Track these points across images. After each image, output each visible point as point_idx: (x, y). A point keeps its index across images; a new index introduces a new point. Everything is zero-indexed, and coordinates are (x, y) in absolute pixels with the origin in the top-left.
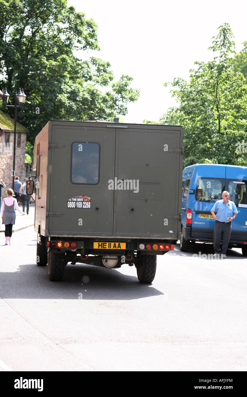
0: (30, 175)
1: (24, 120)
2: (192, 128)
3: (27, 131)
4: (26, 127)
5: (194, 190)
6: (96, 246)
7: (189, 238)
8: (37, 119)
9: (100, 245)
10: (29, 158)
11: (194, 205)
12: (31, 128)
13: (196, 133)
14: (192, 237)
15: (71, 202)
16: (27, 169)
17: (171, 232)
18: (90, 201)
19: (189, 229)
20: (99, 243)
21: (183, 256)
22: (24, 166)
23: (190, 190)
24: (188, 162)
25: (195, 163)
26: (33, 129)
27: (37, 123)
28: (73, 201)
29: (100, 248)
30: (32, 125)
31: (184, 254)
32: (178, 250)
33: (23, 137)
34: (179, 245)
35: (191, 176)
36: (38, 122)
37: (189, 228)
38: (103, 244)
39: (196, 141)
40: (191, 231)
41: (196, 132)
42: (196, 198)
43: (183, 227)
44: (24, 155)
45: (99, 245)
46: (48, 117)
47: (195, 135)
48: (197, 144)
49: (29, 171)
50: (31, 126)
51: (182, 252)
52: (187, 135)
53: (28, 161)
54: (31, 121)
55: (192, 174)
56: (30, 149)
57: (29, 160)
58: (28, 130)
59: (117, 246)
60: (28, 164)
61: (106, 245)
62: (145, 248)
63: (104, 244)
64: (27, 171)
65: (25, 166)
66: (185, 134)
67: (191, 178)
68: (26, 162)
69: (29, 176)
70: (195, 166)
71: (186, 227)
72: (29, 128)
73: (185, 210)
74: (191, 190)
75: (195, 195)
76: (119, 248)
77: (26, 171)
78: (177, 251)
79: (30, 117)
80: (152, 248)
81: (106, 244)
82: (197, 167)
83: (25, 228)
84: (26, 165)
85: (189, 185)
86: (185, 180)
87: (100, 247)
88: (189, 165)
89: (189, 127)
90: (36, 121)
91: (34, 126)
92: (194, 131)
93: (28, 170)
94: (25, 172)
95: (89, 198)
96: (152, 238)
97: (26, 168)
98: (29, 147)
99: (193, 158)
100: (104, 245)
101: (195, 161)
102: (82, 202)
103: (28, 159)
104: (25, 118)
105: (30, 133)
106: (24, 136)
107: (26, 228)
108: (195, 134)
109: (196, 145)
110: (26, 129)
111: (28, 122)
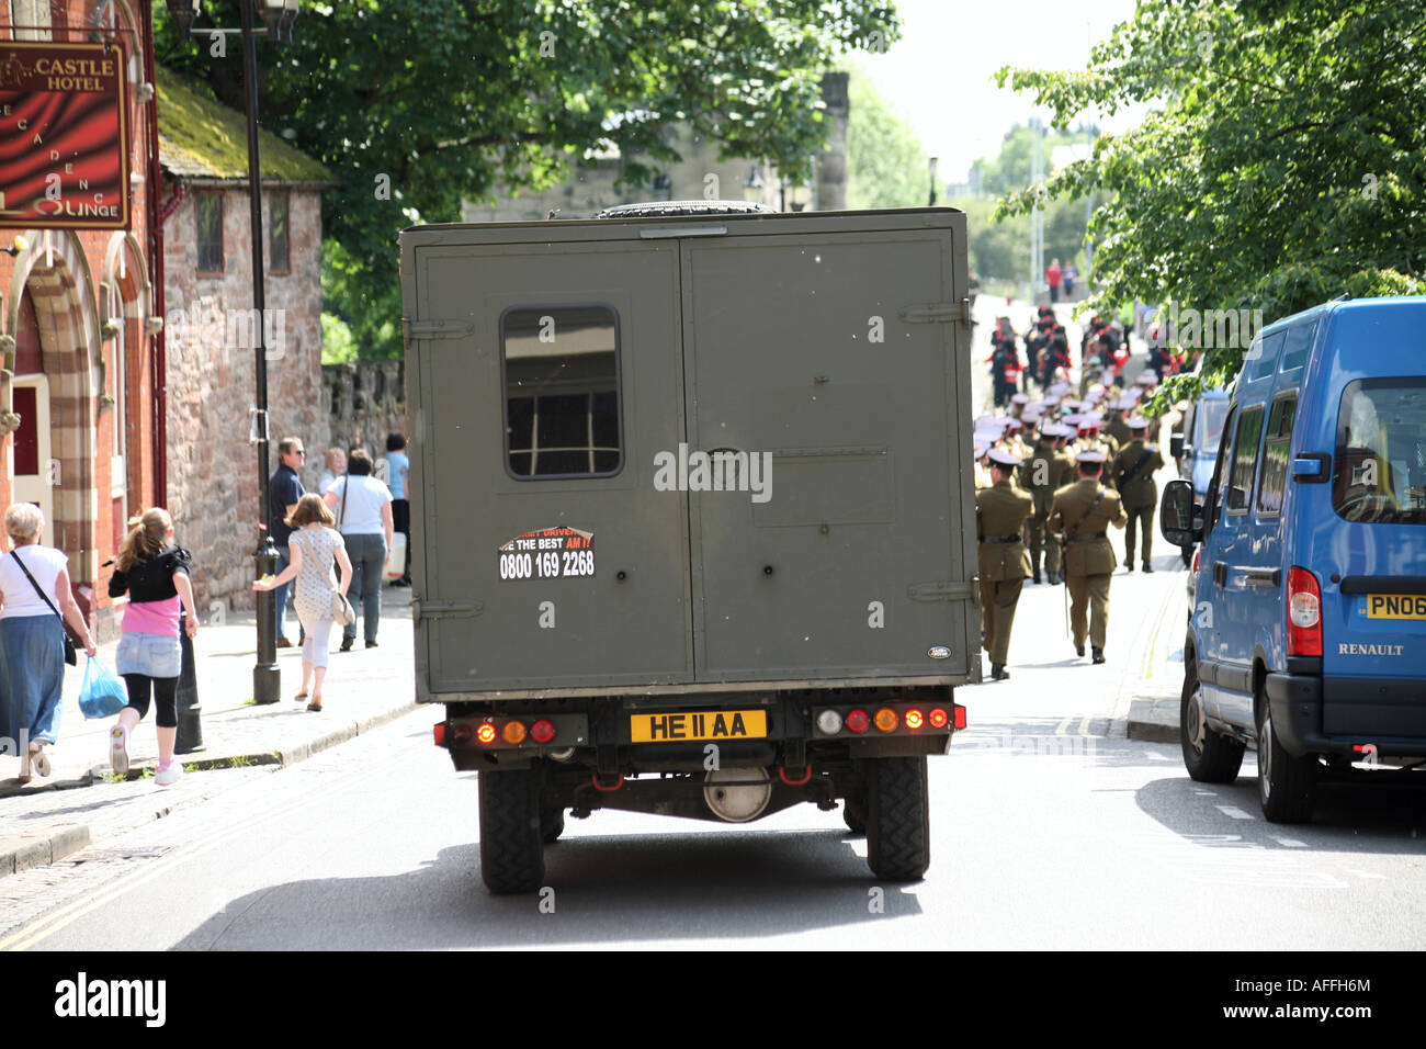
0: (358, 431)
1: (299, 114)
2: (1292, 95)
3: (320, 177)
4: (317, 156)
5: (1323, 458)
7: (1312, 738)
8: (377, 107)
10: (342, 336)
11: (1328, 545)
12: (342, 156)
13: (1317, 124)
14: (1329, 736)
15: (511, 556)
16: (339, 400)
19: (1306, 690)
21: (1282, 847)
22: (317, 381)
23: (1298, 457)
24: (1275, 300)
25: (1322, 299)
26: (357, 165)
27: (377, 131)
28: (524, 552)
30: (347, 143)
31: (1288, 835)
32: (1246, 816)
33: (304, 215)
34: (1252, 785)
35: (1299, 377)
36: (385, 124)
37: (1311, 680)
39: (1322, 167)
40: (1321, 700)
41: (1318, 118)
42: (1336, 509)
43: (1270, 675)
44: (312, 320)
46: (443, 90)
47: (1311, 134)
48: (1326, 188)
49: (348, 409)
50: (342, 147)
51: (1276, 827)
52: (1263, 135)
53: (336, 355)
54: (344, 118)
55: (1304, 363)
56: (342, 285)
57: (345, 351)
58: (326, 172)
60: (338, 369)
64: (335, 409)
65: (326, 382)
66: (1252, 135)
67: (1300, 385)
68: (327, 359)
69: (353, 435)
70: (1320, 314)
71: (1287, 677)
72: (330, 159)
73: (1276, 577)
74: (1305, 457)
75: (1330, 484)
77: (330, 408)
78: (1244, 821)
79: (332, 94)
82: (1332, 317)
83: (349, 737)
84: (332, 376)
85: (1290, 430)
86: (1263, 403)
88: (1285, 313)
89: (1274, 89)
90: (368, 118)
91: (363, 146)
92: (1303, 108)
93: (343, 401)
94: (327, 416)
95: (588, 536)
97: (329, 391)
98: (340, 266)
99: (1308, 270)
101: (1315, 289)
102: (560, 552)
103: (334, 345)
104: (305, 101)
105: (342, 190)
106: (307, 208)
107: (354, 739)
108: (1312, 128)
109: (1321, 194)
110: (316, 164)
111: (321, 126)
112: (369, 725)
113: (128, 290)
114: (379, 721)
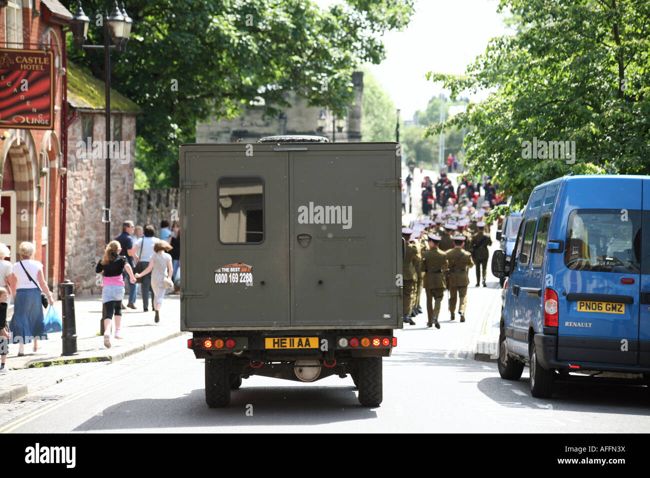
0: (149, 219)
1: (128, 83)
2: (551, 88)
3: (136, 110)
4: (135, 101)
5: (561, 242)
6: (269, 344)
7: (553, 362)
8: (161, 80)
9: (276, 343)
10: (143, 178)
11: (562, 280)
12: (146, 101)
13: (561, 101)
14: (560, 361)
15: (220, 274)
16: (141, 205)
17: (387, 316)
18: (251, 271)
19: (551, 341)
20: (274, 340)
21: (539, 408)
22: (132, 197)
23: (550, 241)
24: (542, 174)
25: (562, 175)
26: (152, 105)
27: (161, 91)
28: (224, 273)
29: (276, 347)
30: (147, 95)
31: (541, 403)
32: (524, 394)
33: (129, 125)
34: (527, 381)
35: (551, 207)
36: (164, 87)
37: (553, 337)
38: (281, 340)
39: (563, 119)
40: (557, 346)
41: (562, 98)
42: (565, 264)
43: (536, 334)
44: (130, 170)
45: (274, 343)
46: (189, 74)
47: (558, 105)
48: (564, 128)
49: (145, 209)
50: (145, 97)
51: (536, 399)
52: (538, 106)
53: (140, 186)
54: (147, 85)
55: (554, 202)
56: (143, 156)
57: (144, 184)
58: (139, 107)
59: (304, 344)
60: (141, 192)
61: (285, 343)
62: (349, 344)
63: (283, 341)
64: (139, 209)
65: (136, 197)
66: (534, 105)
67: (552, 211)
68: (136, 187)
69: (146, 220)
70: (561, 181)
71: (543, 335)
72: (140, 102)
73: (539, 293)
74: (553, 241)
75: (563, 253)
76: (307, 347)
77: (137, 209)
78: (523, 397)
79: (142, 75)
80: (360, 344)
81: (286, 340)
82: (566, 183)
84: (138, 195)
85: (547, 230)
86: (536, 218)
87: (276, 345)
88: (546, 180)
89: (543, 85)
90: (157, 85)
91: (154, 97)
92: (556, 94)
93: (143, 206)
94: (136, 212)
95: (250, 267)
96: (356, 328)
97: (137, 201)
98: (143, 148)
99: (556, 162)
100: (282, 343)
101: (559, 171)
102: (239, 273)
103: (139, 182)
104: (130, 77)
105: (145, 115)
106: (130, 123)
108: (559, 102)
109: (562, 130)
110: (135, 104)
111: (137, 88)
112: (150, 345)
113: (52, 155)
114: (154, 344)
